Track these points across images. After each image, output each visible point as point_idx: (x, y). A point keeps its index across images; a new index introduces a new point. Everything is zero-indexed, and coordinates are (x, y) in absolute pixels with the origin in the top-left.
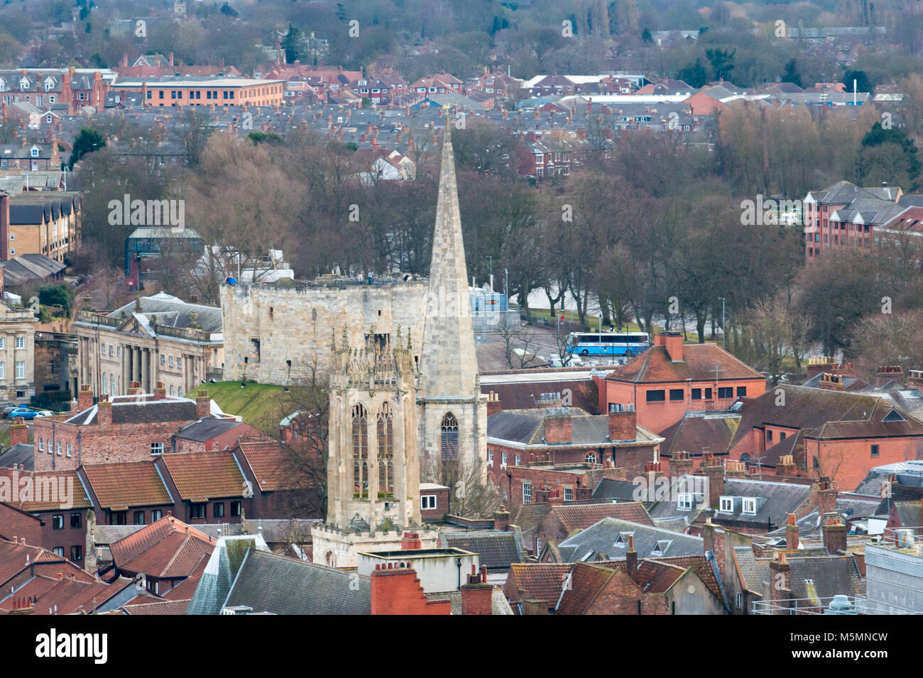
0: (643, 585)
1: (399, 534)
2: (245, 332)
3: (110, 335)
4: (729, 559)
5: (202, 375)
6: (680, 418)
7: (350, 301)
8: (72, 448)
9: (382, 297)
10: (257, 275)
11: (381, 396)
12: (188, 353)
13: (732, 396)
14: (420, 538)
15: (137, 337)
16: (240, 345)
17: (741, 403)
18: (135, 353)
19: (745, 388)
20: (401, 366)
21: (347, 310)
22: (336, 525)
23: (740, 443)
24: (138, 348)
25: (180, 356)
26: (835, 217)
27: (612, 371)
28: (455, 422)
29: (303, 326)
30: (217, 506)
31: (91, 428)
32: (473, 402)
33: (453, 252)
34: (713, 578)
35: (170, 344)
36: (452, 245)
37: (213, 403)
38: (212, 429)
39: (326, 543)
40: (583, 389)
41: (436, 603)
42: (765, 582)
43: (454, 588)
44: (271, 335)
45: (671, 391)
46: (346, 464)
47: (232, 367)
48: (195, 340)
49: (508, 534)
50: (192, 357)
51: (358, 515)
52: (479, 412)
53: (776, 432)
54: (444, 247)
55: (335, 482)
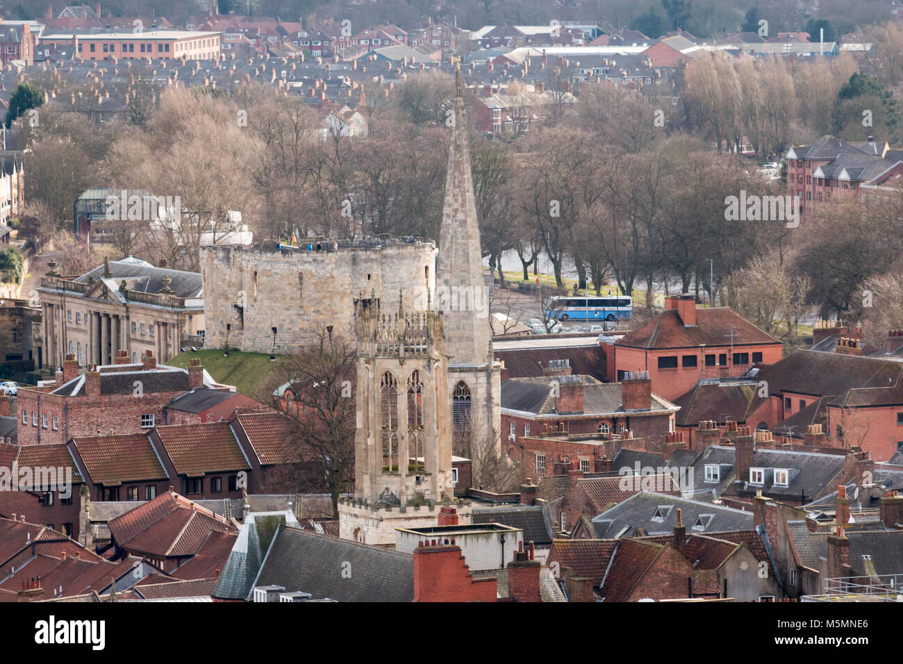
0: (693, 562)
1: (431, 509)
2: (227, 298)
3: (77, 301)
4: (782, 534)
5: (176, 344)
6: (693, 386)
7: (338, 263)
8: (58, 421)
9: (372, 260)
10: (216, 238)
11: (412, 365)
12: (160, 320)
13: (747, 363)
14: (458, 514)
15: (106, 303)
16: (222, 311)
17: (757, 370)
18: (104, 321)
19: (761, 353)
20: (432, 332)
21: (335, 273)
22: (364, 500)
23: (757, 411)
24: (107, 315)
25: (152, 323)
26: (819, 173)
27: (621, 337)
28: (467, 391)
29: (288, 291)
30: (214, 481)
31: (79, 399)
32: (488, 371)
33: (465, 212)
34: (764, 553)
35: (141, 311)
36: (463, 205)
37: (205, 372)
38: (206, 400)
39: (353, 519)
40: (590, 355)
41: (481, 581)
42: (821, 558)
43: (498, 566)
44: (255, 300)
45: (684, 357)
46: (375, 436)
47: (214, 335)
48: (169, 306)
49: (535, 508)
50: (165, 324)
51: (387, 489)
52: (493, 380)
53: (796, 400)
54: (455, 207)
55: (364, 455)
